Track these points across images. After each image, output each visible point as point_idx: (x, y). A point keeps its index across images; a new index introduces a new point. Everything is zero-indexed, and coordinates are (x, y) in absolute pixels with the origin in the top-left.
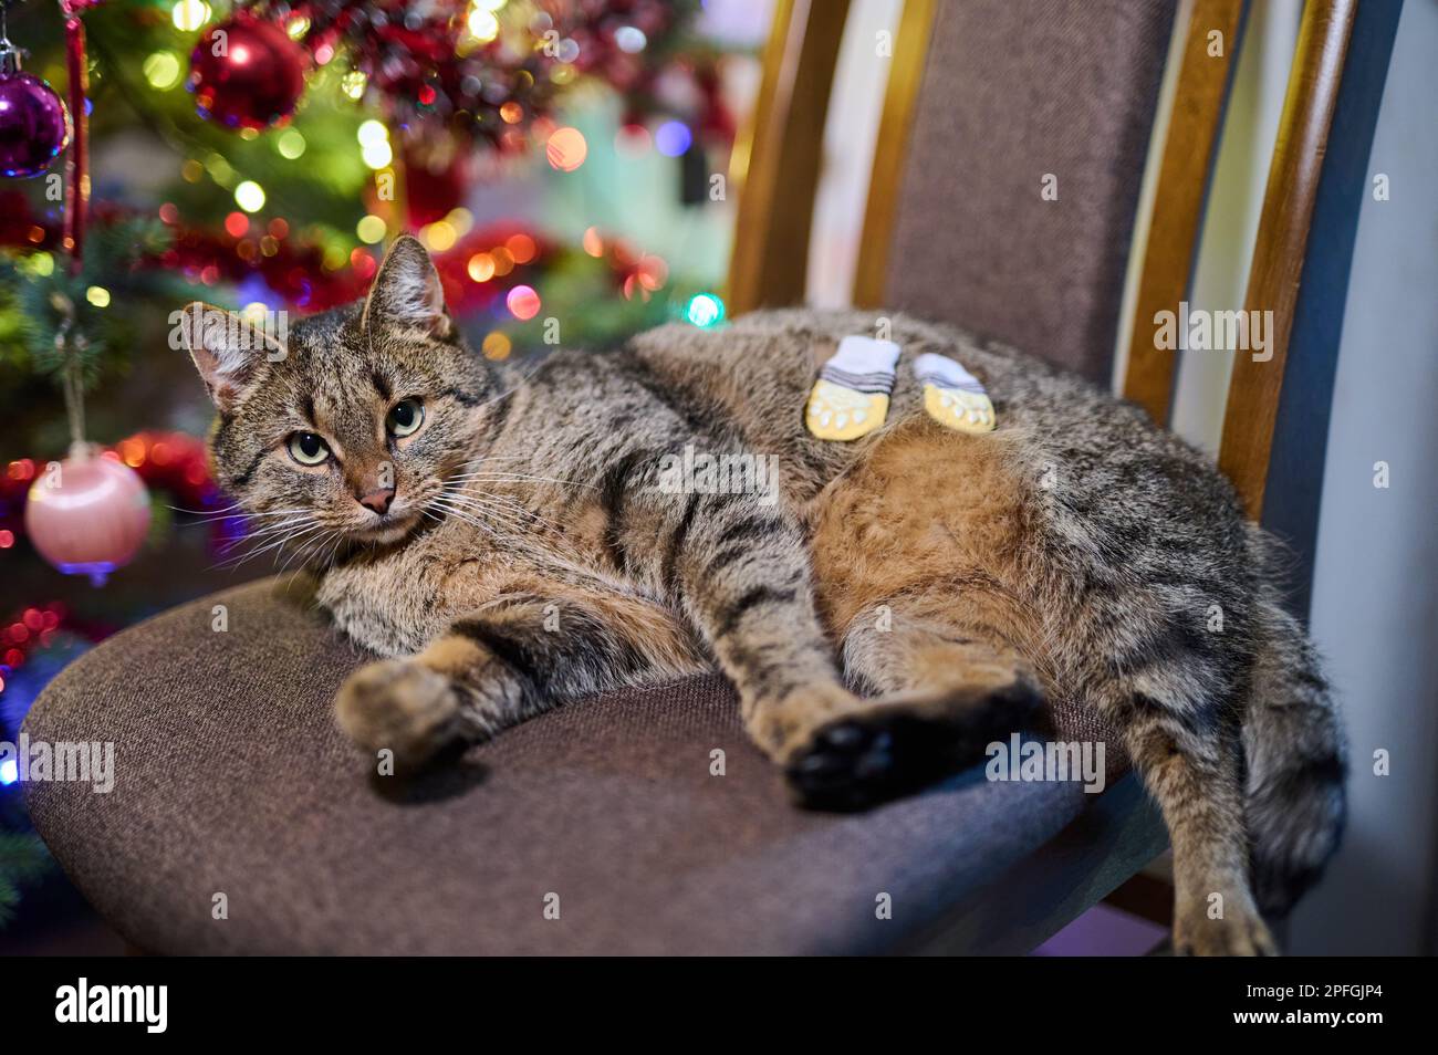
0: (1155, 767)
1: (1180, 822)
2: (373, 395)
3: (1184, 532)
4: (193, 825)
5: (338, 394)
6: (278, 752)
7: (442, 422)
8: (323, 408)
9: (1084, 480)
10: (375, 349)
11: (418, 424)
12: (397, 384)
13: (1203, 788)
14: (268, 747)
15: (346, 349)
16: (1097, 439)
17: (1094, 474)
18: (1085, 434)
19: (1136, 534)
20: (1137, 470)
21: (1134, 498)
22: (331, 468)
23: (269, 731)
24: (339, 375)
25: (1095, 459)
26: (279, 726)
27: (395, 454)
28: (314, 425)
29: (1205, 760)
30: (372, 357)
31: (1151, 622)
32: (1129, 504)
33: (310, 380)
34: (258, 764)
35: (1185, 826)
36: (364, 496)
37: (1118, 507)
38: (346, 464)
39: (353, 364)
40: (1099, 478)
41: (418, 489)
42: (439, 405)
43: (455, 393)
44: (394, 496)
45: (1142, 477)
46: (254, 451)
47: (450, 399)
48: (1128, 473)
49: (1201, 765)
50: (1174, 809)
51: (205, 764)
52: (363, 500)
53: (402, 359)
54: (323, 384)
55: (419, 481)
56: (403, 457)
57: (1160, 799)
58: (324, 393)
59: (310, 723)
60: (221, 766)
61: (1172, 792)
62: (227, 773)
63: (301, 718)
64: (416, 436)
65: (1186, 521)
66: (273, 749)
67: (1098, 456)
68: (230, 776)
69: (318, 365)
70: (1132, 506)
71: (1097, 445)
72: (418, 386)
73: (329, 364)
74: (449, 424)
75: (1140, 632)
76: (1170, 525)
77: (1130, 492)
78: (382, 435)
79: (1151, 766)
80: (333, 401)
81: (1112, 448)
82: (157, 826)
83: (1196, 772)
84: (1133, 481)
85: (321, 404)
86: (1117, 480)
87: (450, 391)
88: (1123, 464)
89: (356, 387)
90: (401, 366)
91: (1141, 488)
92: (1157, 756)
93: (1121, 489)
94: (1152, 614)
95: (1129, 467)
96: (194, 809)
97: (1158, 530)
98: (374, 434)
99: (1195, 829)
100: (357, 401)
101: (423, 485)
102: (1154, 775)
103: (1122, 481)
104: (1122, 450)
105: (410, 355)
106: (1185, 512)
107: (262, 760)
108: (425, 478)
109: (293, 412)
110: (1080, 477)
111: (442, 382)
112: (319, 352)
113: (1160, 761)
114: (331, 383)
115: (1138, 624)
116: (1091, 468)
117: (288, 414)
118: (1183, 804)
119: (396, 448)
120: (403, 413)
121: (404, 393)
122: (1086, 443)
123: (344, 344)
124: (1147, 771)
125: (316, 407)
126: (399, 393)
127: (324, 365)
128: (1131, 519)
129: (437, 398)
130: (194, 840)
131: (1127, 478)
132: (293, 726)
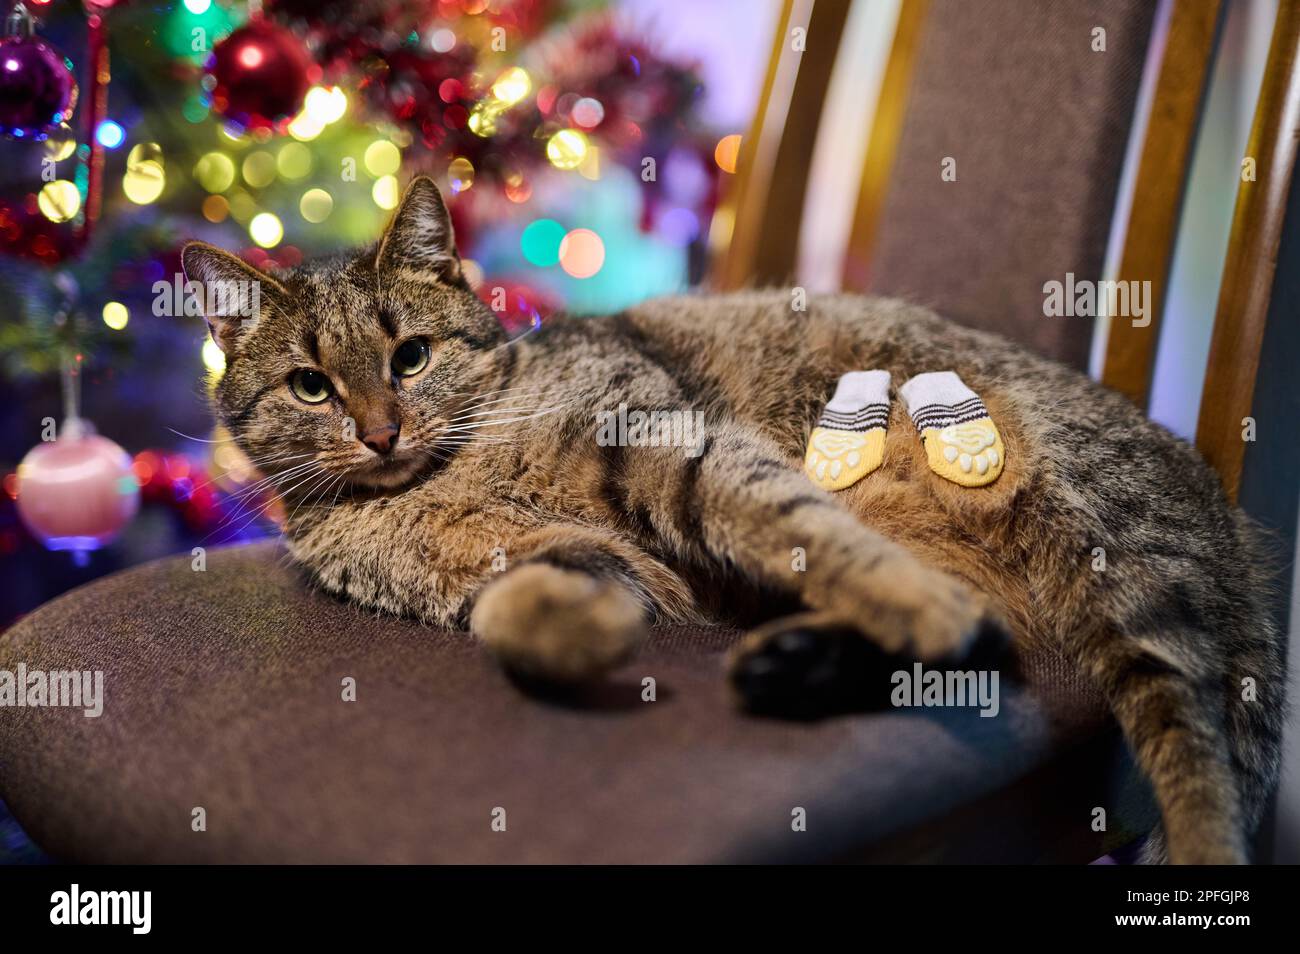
0: (1149, 740)
1: (1175, 799)
2: (379, 332)
3: (1179, 511)
4: (122, 732)
5: (342, 330)
6: (218, 669)
7: (448, 364)
8: (327, 345)
9: (1082, 452)
10: (383, 288)
11: (423, 364)
12: (403, 323)
13: (1198, 766)
14: (208, 665)
15: (353, 286)
16: (1093, 416)
17: (1091, 447)
18: (1081, 410)
19: (1133, 507)
20: (1134, 447)
21: (1131, 473)
22: (334, 406)
23: (212, 653)
24: (344, 310)
25: (1092, 434)
26: (222, 649)
27: (400, 393)
28: (318, 361)
29: (1201, 736)
30: (380, 295)
31: (1148, 590)
32: (1125, 479)
33: (313, 317)
34: (196, 679)
35: (1181, 803)
36: (367, 434)
37: (1115, 481)
38: (350, 402)
39: (359, 301)
40: (1096, 452)
41: (422, 430)
42: (446, 347)
43: (462, 336)
44: (398, 435)
45: (1138, 454)
46: (255, 388)
47: (458, 342)
48: (1125, 450)
49: (1196, 741)
50: (1168, 786)
51: (144, 680)
52: (366, 439)
53: (410, 299)
54: (327, 321)
55: (424, 421)
56: (409, 396)
57: (1153, 776)
58: (328, 330)
59: (253, 646)
60: (159, 682)
61: (1166, 768)
62: (164, 685)
63: (246, 642)
64: (421, 377)
65: (1181, 500)
66: (212, 667)
67: (1094, 432)
68: (165, 689)
69: (323, 301)
70: (1129, 481)
71: (1094, 422)
72: (424, 325)
73: (333, 300)
74: (455, 366)
75: (1138, 599)
76: (1166, 501)
77: (1127, 467)
78: (387, 373)
79: (1144, 740)
80: (338, 337)
81: (1109, 426)
82: (86, 735)
83: (1190, 749)
84: (1130, 457)
85: (325, 340)
86: (1114, 455)
87: (457, 333)
88: (1120, 441)
89: (361, 323)
90: (408, 305)
91: (1137, 465)
92: (1151, 730)
93: (1118, 464)
94: (1149, 583)
95: (1127, 444)
96: (126, 718)
97: (1155, 506)
98: (380, 373)
99: (1191, 807)
100: (363, 337)
101: (428, 426)
102: (1147, 750)
103: (1119, 457)
104: (1118, 428)
105: (419, 296)
106: (1180, 492)
107: (200, 675)
108: (430, 419)
109: (296, 349)
110: (1078, 449)
111: (449, 323)
112: (324, 289)
113: (1154, 735)
114: (335, 320)
115: (1136, 591)
116: (1087, 441)
117: (291, 351)
118: (1177, 781)
119: (402, 388)
120: (410, 354)
121: (411, 332)
122: (1083, 418)
123: (352, 282)
124: (1140, 744)
125: (321, 343)
126: (405, 331)
127: (328, 302)
128: (1127, 492)
129: (443, 339)
130: (120, 744)
131: (1123, 455)
132: (237, 648)
